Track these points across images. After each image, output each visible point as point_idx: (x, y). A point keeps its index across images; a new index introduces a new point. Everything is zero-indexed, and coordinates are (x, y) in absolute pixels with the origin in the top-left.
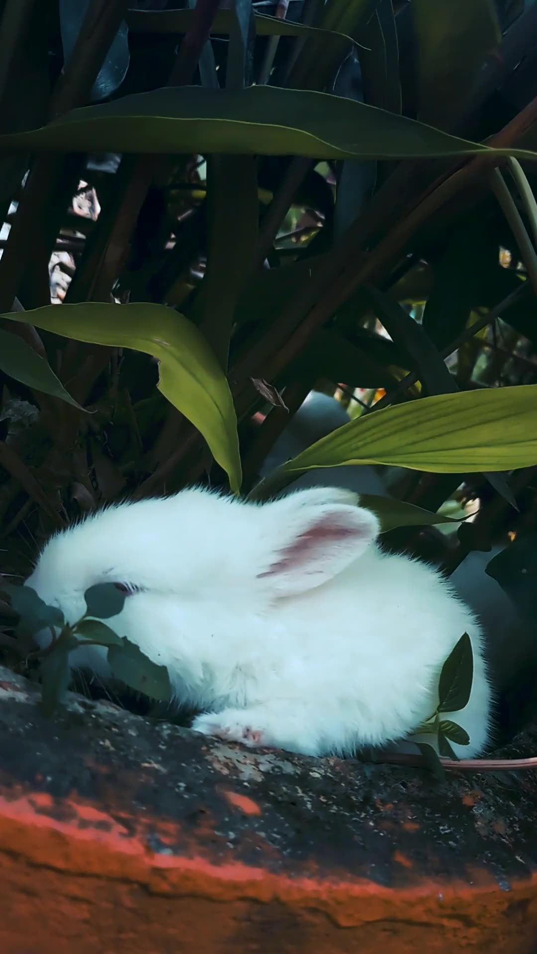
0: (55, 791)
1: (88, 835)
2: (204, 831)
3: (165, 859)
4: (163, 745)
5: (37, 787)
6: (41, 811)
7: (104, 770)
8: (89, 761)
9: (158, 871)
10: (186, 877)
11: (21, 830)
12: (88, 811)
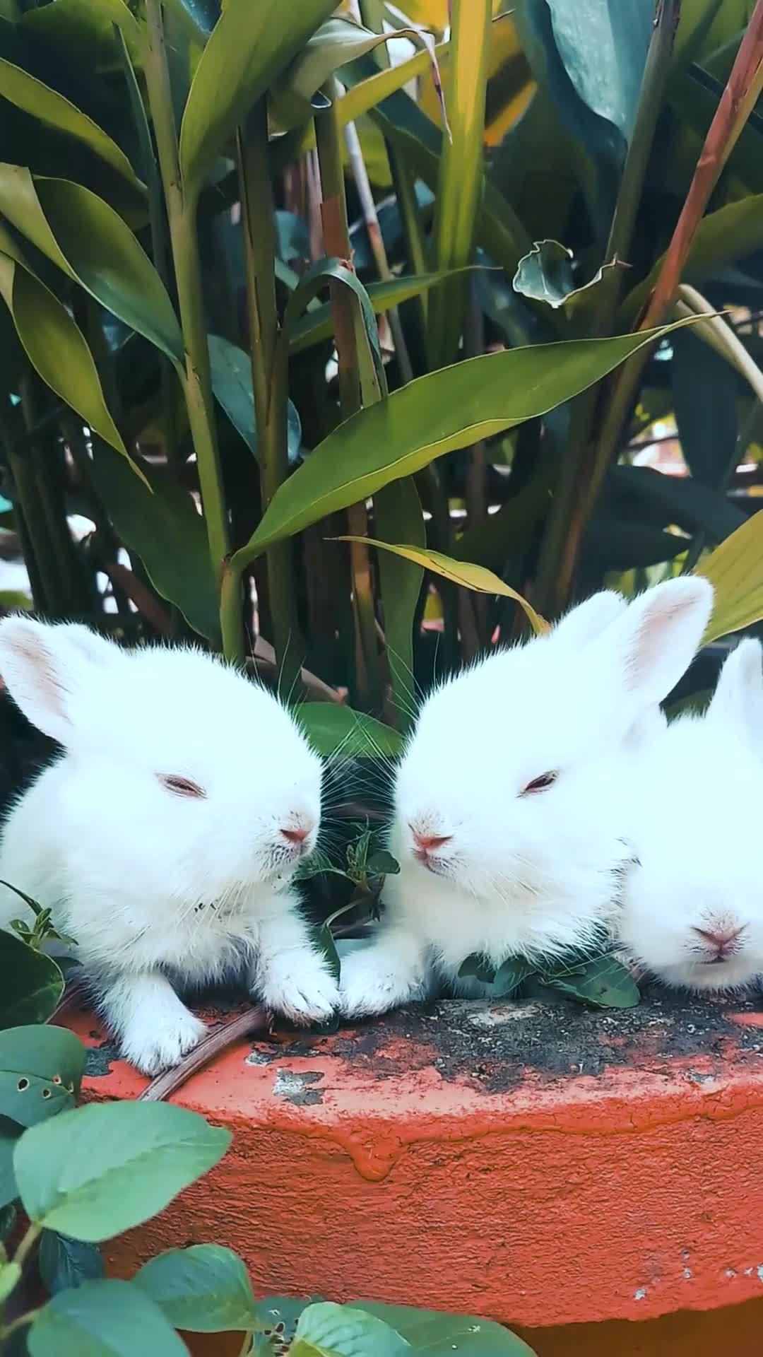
0: (591, 1072)
1: (638, 1092)
2: (730, 1053)
3: (710, 1086)
4: (657, 1002)
5: (575, 1074)
6: (591, 1089)
7: (620, 1041)
8: (603, 1039)
9: (709, 1097)
10: (736, 1092)
11: (584, 1108)
12: (626, 1075)
